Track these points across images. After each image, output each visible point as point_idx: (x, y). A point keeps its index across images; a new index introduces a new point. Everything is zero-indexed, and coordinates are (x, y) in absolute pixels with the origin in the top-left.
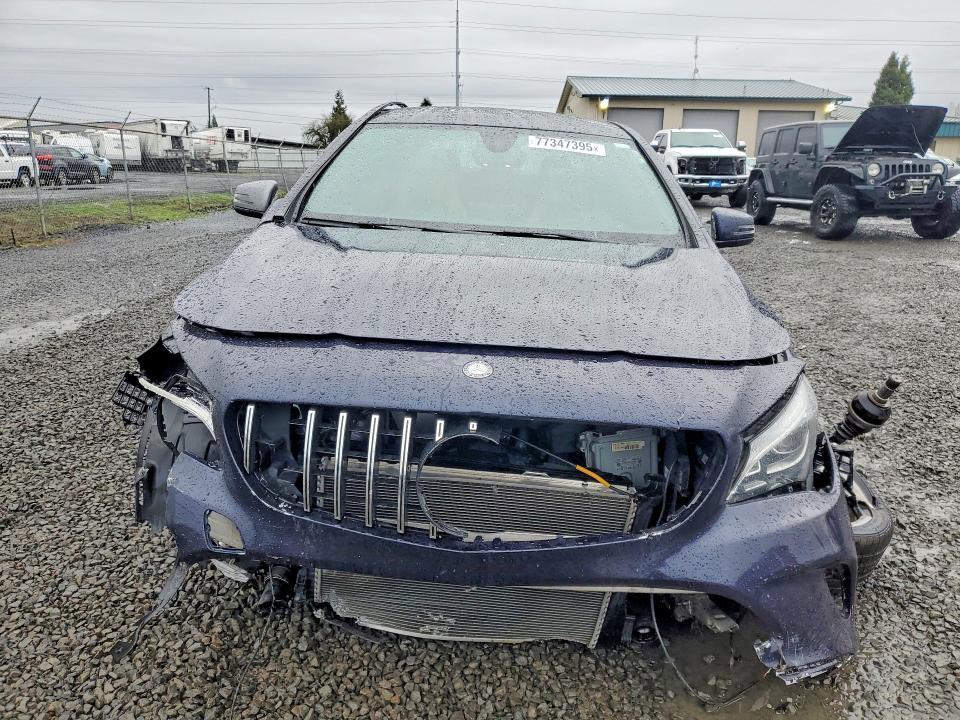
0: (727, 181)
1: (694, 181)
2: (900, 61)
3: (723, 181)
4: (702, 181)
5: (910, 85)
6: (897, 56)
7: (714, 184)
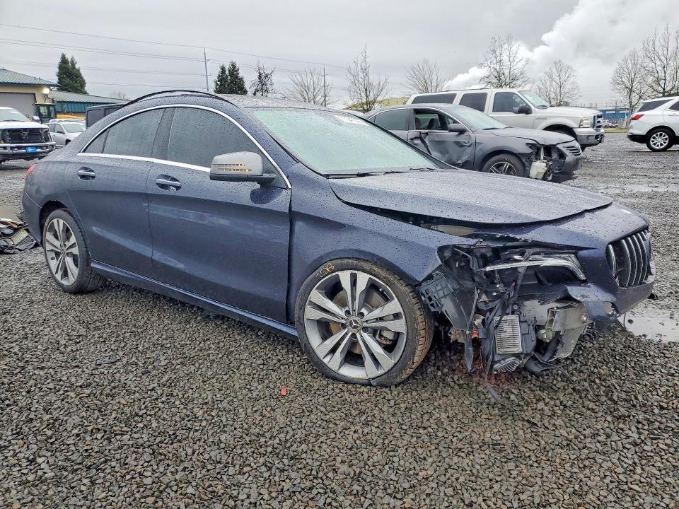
0: (40, 147)
1: (12, 148)
2: (69, 60)
3: (37, 147)
4: (19, 148)
5: (82, 78)
6: (67, 56)
7: (30, 150)
